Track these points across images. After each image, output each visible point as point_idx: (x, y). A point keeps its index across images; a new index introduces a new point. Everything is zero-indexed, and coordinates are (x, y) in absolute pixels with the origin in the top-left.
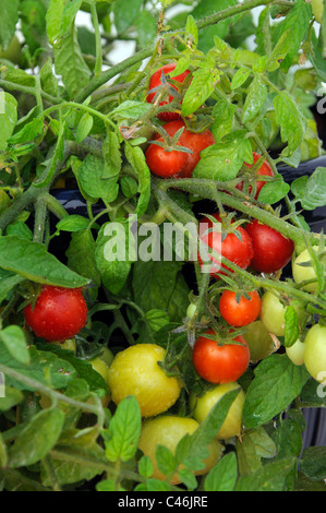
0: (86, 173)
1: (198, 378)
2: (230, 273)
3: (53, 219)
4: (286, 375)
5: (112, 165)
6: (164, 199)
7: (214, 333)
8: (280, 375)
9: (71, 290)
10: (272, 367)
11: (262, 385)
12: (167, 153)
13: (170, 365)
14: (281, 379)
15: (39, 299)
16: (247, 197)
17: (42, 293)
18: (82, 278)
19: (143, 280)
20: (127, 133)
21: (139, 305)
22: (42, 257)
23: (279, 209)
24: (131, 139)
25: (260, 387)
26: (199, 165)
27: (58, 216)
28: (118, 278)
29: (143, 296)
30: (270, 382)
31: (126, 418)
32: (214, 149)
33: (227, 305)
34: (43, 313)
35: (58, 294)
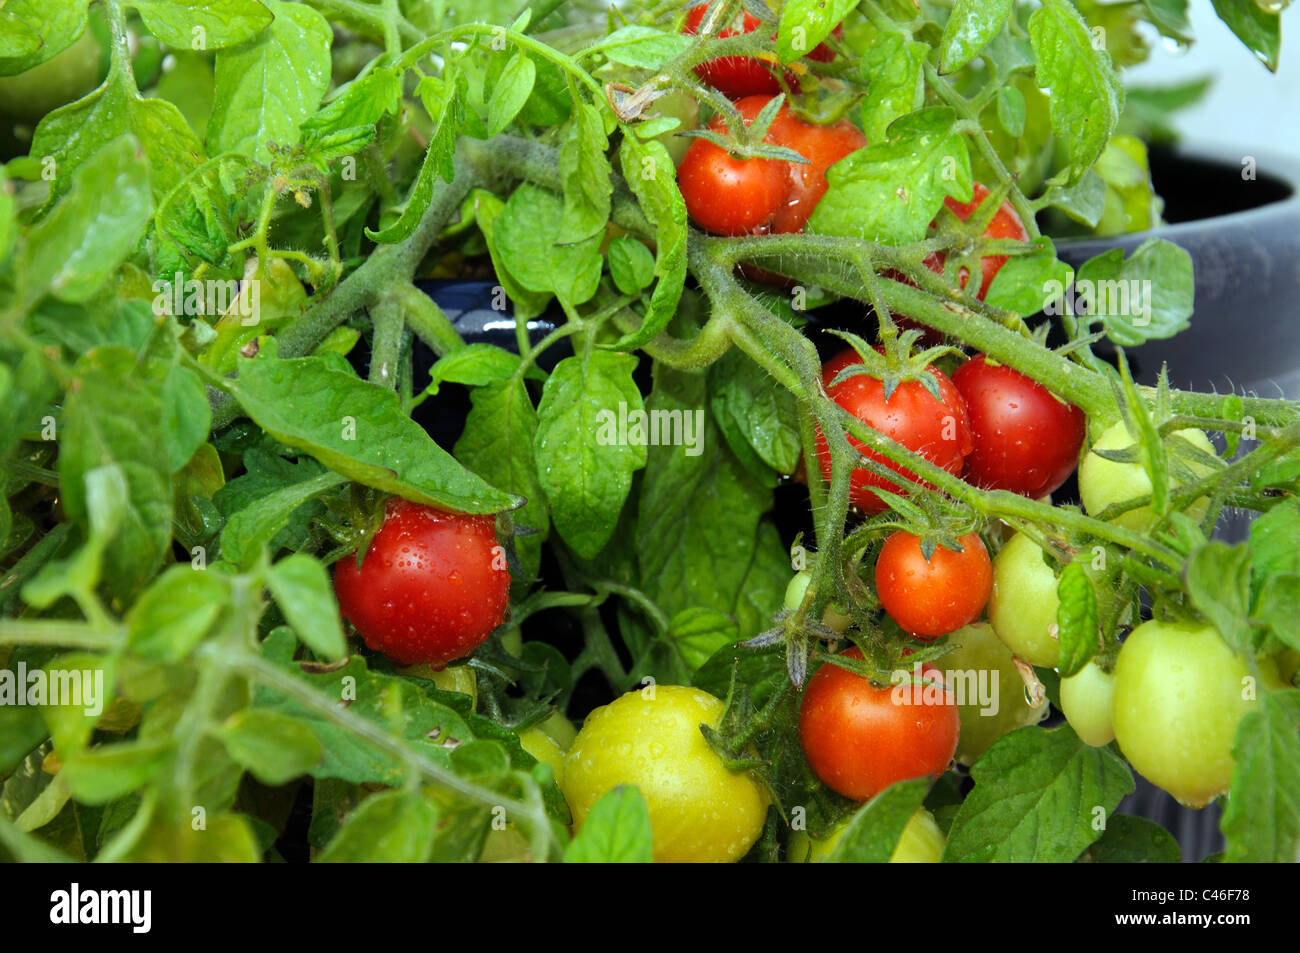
0: (516, 231)
1: (813, 787)
2: (905, 483)
3: (421, 355)
4: (1061, 784)
5: (586, 204)
6: (725, 288)
7: (860, 656)
8: (1044, 783)
9: (466, 518)
10: (1021, 761)
11: (994, 812)
12: (737, 162)
13: (737, 741)
14: (1047, 796)
15: (376, 540)
16: (956, 292)
17: (386, 527)
18: (495, 493)
19: (664, 534)
20: (628, 105)
21: (653, 599)
22: (388, 428)
23: (1044, 331)
24: (637, 121)
25: (987, 816)
26: (825, 207)
27: (436, 346)
28: (596, 513)
29: (665, 580)
30: (1017, 802)
31: (611, 843)
32: (864, 161)
33: (896, 571)
34: (386, 582)
35: (431, 527)
